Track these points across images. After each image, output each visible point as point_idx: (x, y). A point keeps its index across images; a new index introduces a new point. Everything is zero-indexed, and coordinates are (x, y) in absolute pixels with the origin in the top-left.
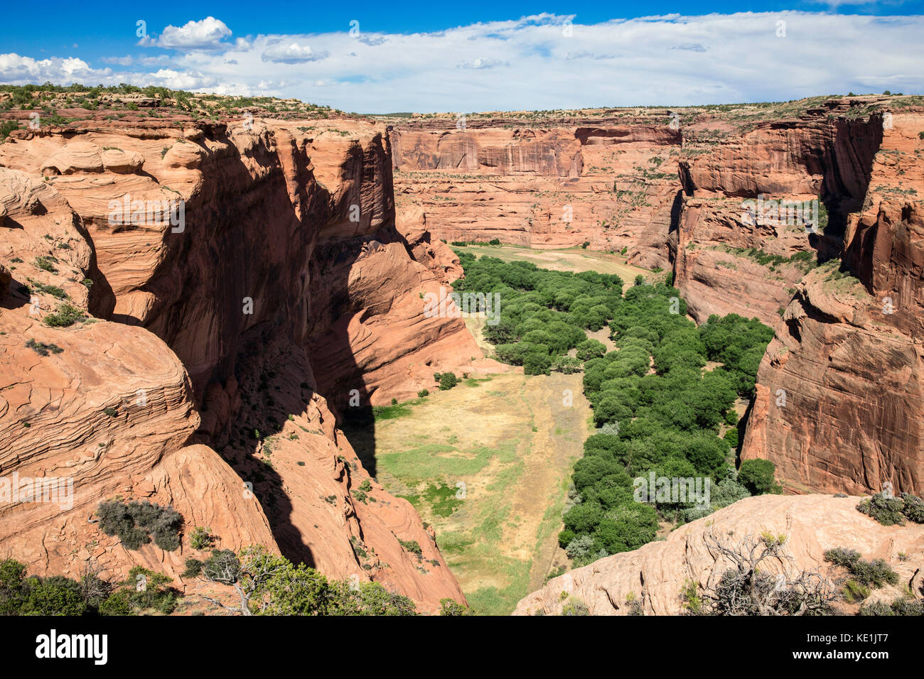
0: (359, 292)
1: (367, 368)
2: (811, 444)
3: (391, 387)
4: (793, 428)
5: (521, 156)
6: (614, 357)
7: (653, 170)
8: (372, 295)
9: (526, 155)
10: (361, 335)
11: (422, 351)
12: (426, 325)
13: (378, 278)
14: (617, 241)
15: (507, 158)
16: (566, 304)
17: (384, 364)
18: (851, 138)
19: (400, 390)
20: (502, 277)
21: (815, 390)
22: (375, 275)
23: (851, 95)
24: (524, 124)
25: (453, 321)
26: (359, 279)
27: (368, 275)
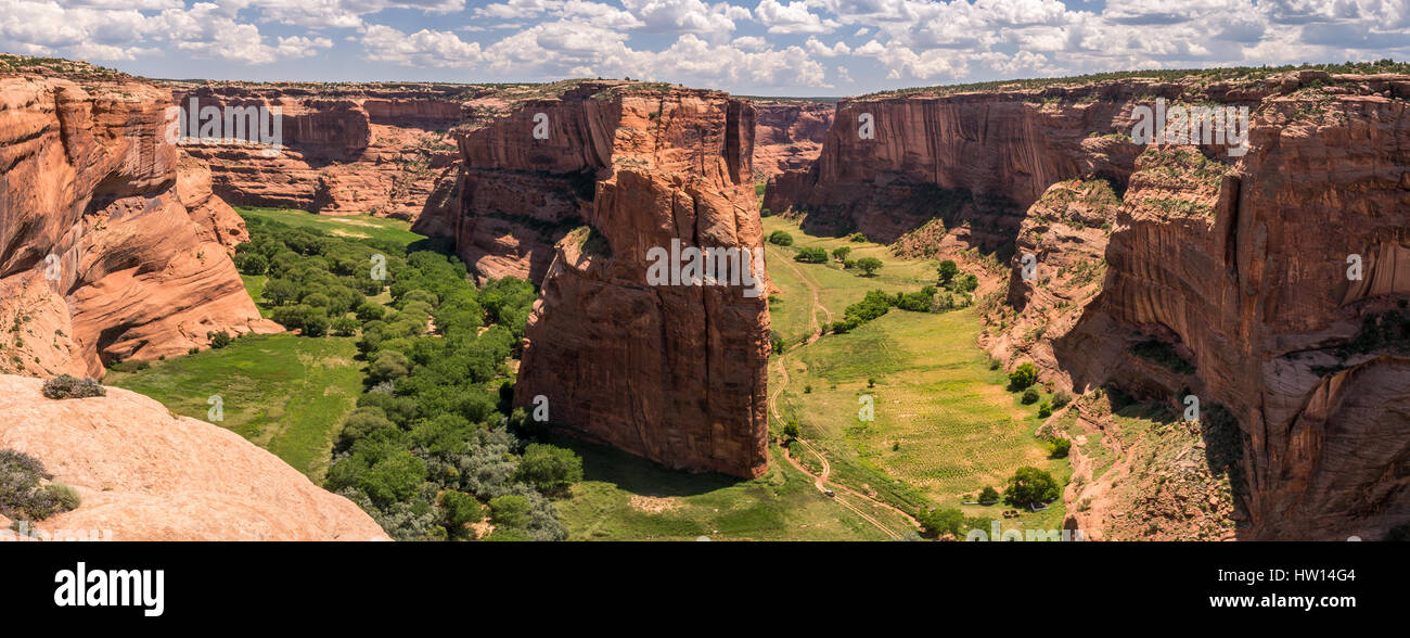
0: (134, 249)
1: (137, 322)
2: (574, 388)
3: (161, 343)
4: (559, 376)
5: (311, 125)
6: (392, 319)
7: (436, 141)
8: (146, 252)
9: (316, 124)
10: (132, 290)
11: (196, 309)
12: (203, 285)
13: (154, 237)
14: (402, 208)
15: (298, 127)
16: (349, 268)
17: (156, 319)
18: (601, 117)
19: (170, 345)
20: (285, 242)
21: (576, 341)
22: (153, 232)
23: (600, 79)
24: (313, 95)
25: (231, 282)
26: (134, 236)
27: (144, 233)
